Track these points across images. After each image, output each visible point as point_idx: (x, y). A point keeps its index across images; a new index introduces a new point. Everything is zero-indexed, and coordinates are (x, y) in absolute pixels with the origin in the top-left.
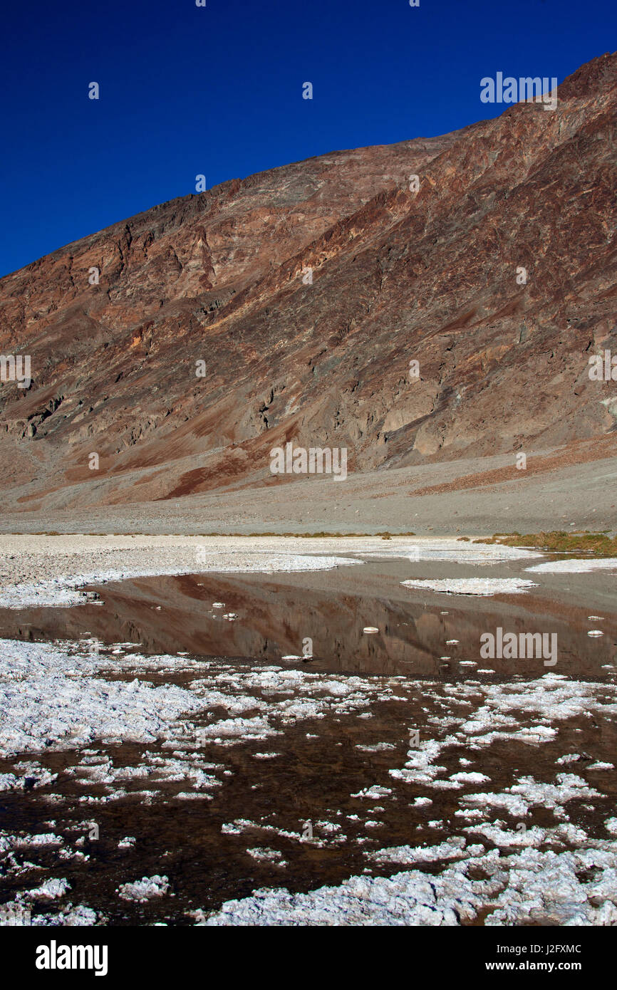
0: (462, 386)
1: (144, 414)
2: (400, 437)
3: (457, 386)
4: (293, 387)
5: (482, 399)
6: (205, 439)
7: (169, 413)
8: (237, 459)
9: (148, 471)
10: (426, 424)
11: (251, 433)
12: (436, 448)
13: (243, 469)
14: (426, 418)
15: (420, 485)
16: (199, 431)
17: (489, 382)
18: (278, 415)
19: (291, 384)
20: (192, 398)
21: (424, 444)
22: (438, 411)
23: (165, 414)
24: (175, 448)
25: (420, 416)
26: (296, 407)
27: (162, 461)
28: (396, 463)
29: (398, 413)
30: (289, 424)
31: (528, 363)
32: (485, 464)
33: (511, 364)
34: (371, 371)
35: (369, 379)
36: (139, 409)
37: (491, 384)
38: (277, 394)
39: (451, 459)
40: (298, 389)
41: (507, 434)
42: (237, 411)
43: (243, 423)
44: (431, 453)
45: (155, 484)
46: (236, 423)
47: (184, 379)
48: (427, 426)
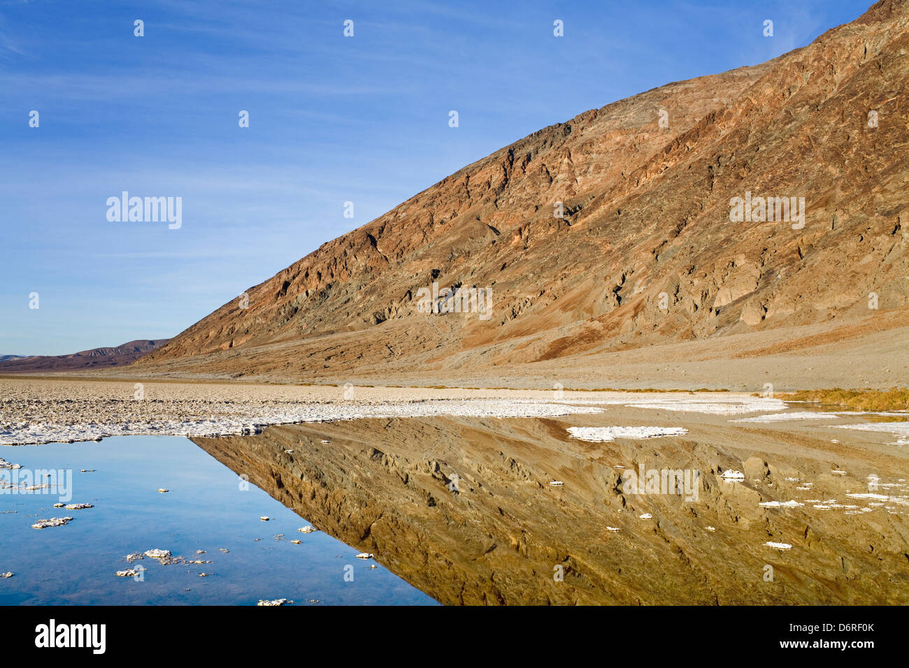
0: (781, 268)
1: (522, 295)
2: (728, 311)
3: (778, 267)
4: (640, 271)
5: (799, 277)
6: (570, 314)
7: (541, 294)
8: (594, 330)
9: (524, 339)
10: (751, 299)
11: (606, 309)
12: (760, 319)
13: (599, 338)
14: (751, 294)
15: (741, 350)
16: (565, 308)
17: (805, 264)
18: (628, 294)
19: (638, 269)
20: (559, 282)
21: (750, 316)
22: (761, 288)
23: (539, 295)
24: (546, 321)
25: (745, 293)
26: (642, 288)
27: (535, 331)
28: (725, 332)
29: (727, 291)
30: (637, 302)
31: (840, 246)
32: (799, 332)
33: (824, 248)
34: (704, 257)
35: (703, 263)
36: (518, 291)
37: (807, 265)
38: (627, 277)
39: (772, 328)
40: (644, 273)
41: (821, 306)
42: (595, 292)
43: (600, 300)
44: (756, 323)
45: (529, 350)
46: (595, 301)
47: (553, 267)
48: (752, 301)
